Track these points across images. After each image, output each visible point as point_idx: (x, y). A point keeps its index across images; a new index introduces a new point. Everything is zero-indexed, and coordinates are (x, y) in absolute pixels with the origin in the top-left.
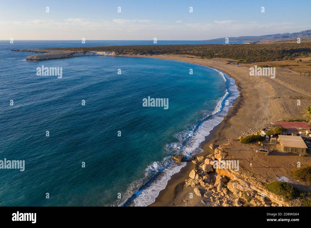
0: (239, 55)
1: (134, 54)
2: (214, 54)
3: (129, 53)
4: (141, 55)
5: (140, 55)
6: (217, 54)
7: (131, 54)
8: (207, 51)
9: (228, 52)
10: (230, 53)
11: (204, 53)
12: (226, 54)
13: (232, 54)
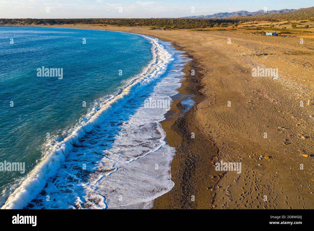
0: (164, 24)
1: (27, 23)
2: (133, 23)
3: (20, 22)
4: (38, 24)
5: (35, 24)
6: (138, 23)
7: (22, 23)
8: (125, 20)
9: (150, 21)
10: (152, 21)
11: (122, 22)
12: (148, 23)
13: (155, 23)
